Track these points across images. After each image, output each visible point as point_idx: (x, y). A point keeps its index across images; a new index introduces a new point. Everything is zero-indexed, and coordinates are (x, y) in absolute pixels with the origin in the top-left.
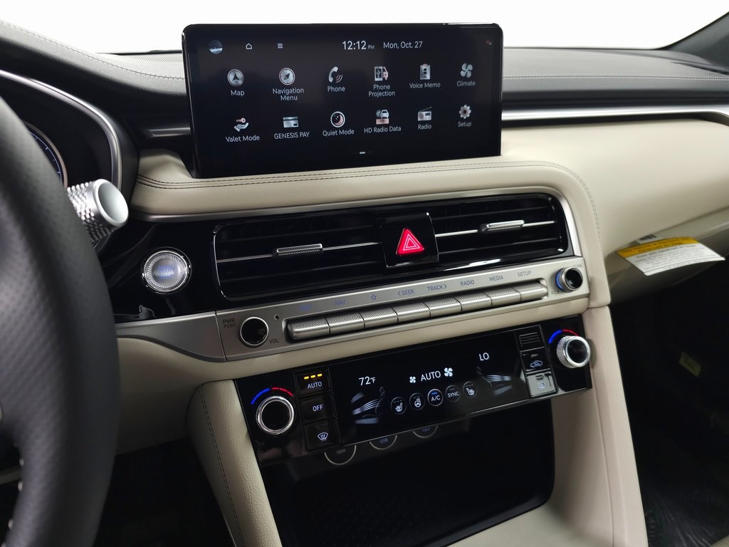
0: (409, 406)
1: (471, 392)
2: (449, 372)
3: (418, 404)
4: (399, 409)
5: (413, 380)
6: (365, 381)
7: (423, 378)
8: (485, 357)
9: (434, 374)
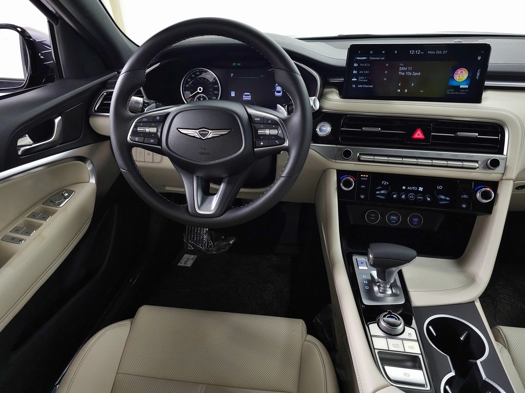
0: (399, 197)
1: (429, 199)
2: (421, 189)
3: (403, 197)
4: (395, 196)
5: (404, 188)
6: (384, 183)
7: (409, 188)
8: (440, 187)
9: (414, 188)
